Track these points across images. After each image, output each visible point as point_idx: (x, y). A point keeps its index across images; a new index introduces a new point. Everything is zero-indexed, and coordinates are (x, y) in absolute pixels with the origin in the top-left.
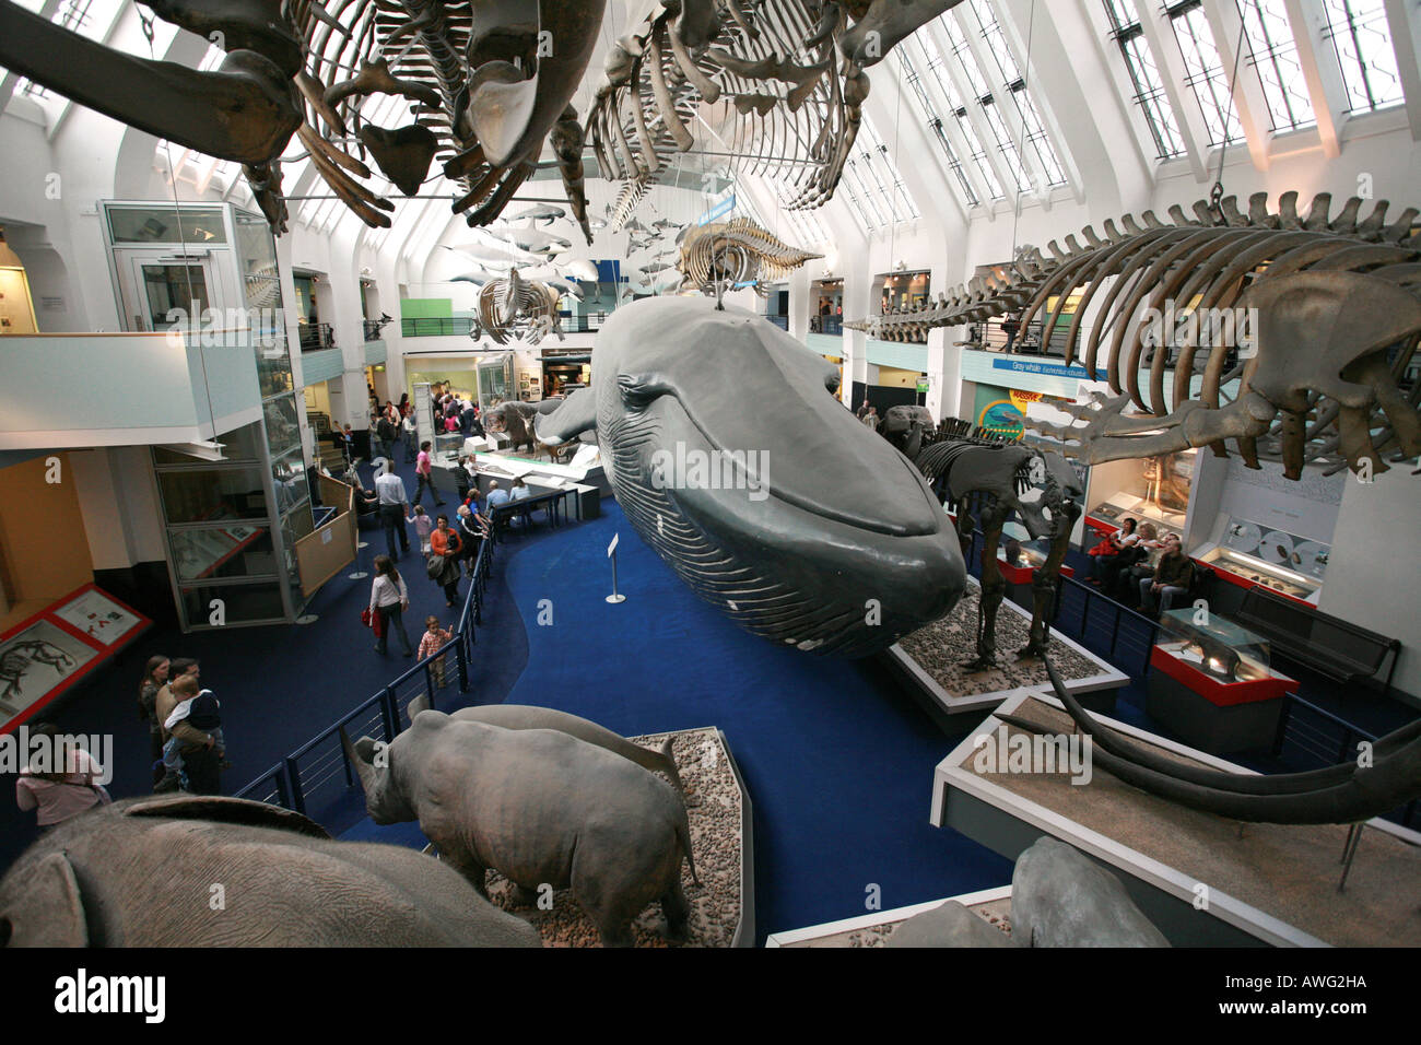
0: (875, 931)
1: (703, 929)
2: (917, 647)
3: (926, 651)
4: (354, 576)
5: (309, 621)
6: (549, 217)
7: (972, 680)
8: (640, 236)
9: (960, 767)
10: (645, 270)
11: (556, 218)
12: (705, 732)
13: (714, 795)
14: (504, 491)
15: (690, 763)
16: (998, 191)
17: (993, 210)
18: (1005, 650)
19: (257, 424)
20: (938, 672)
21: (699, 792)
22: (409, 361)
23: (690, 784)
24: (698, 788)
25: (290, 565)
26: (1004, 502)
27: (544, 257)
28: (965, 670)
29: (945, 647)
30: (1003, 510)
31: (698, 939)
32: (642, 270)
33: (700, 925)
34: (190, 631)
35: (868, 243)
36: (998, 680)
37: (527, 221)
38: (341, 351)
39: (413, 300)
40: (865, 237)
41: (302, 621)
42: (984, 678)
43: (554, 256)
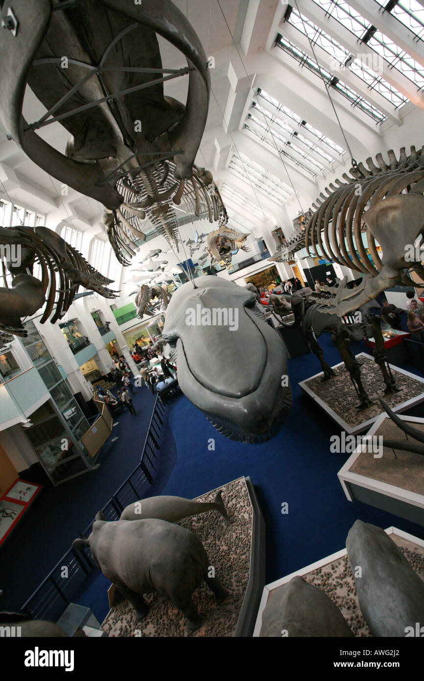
0: (313, 574)
1: (233, 590)
2: (337, 403)
3: (340, 404)
4: (113, 440)
5: (97, 467)
6: (155, 255)
7: (362, 415)
8: (194, 246)
9: (349, 470)
10: (201, 259)
11: (159, 254)
12: (239, 480)
13: (242, 514)
14: (163, 382)
15: (233, 499)
16: (330, 159)
17: (324, 175)
18: (379, 392)
19: (50, 399)
20: (346, 414)
21: (236, 513)
22: (125, 334)
23: (232, 510)
24: (235, 512)
25: (83, 448)
26: (340, 329)
27: (160, 271)
28: (358, 410)
29: (350, 399)
30: (341, 333)
31: (230, 597)
32: (199, 259)
33: (232, 588)
34: (57, 485)
35: (284, 208)
36: (374, 410)
37: (149, 259)
38: (93, 344)
39: (120, 309)
40: (281, 207)
41: (95, 468)
42: (368, 412)
43: (164, 269)
